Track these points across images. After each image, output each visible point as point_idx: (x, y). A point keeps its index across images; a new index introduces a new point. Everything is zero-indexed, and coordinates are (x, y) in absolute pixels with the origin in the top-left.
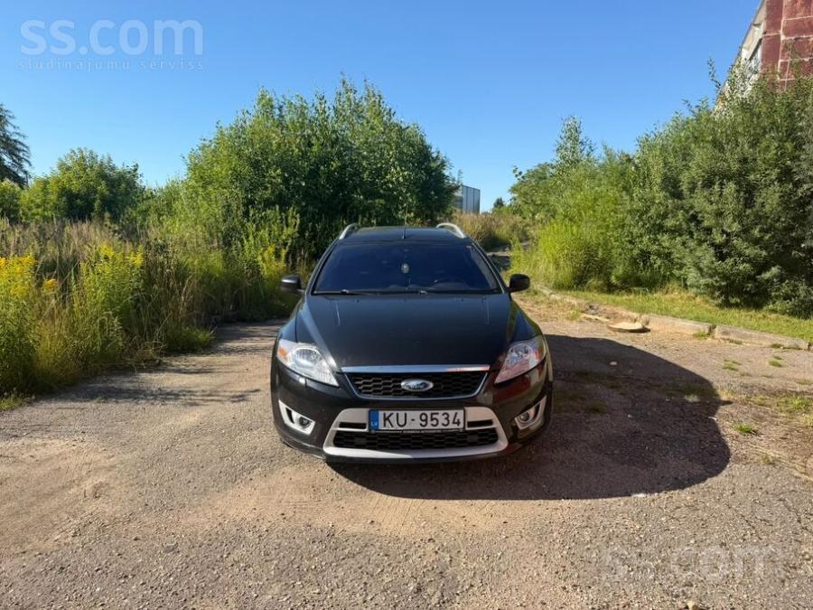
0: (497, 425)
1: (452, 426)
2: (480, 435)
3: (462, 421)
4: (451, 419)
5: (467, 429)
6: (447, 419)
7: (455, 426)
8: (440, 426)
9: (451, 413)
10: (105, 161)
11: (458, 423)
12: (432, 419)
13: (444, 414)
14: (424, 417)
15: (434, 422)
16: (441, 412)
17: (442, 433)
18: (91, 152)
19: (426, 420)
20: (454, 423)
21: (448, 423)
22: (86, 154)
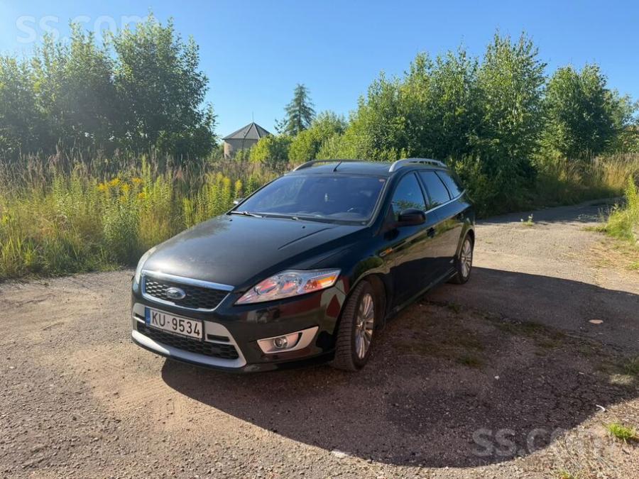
0: (233, 342)
1: (193, 335)
2: (222, 349)
3: (201, 332)
4: (193, 328)
5: (207, 340)
6: (190, 327)
7: (196, 335)
8: (185, 333)
9: (193, 323)
10: (341, 119)
11: (198, 333)
12: (180, 325)
13: (188, 323)
14: (175, 322)
15: (182, 328)
16: (186, 321)
17: (186, 339)
18: (333, 113)
19: (176, 325)
20: (195, 332)
21: (191, 332)
22: (330, 114)
